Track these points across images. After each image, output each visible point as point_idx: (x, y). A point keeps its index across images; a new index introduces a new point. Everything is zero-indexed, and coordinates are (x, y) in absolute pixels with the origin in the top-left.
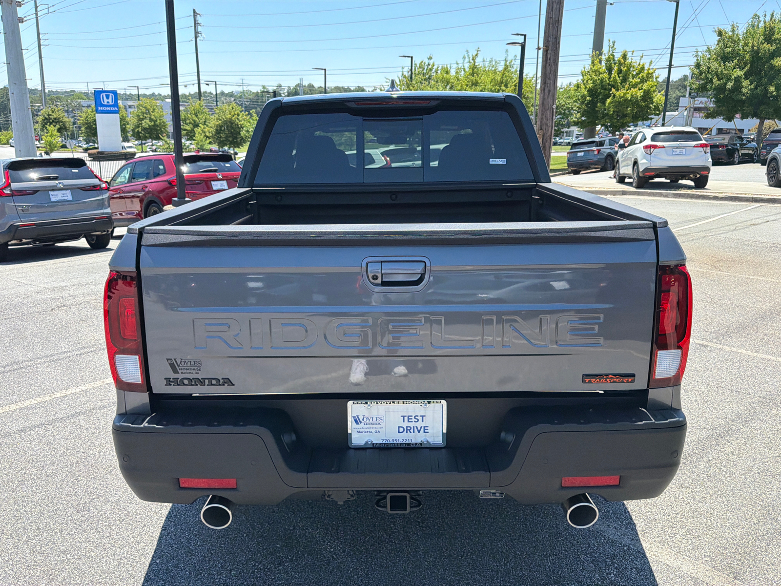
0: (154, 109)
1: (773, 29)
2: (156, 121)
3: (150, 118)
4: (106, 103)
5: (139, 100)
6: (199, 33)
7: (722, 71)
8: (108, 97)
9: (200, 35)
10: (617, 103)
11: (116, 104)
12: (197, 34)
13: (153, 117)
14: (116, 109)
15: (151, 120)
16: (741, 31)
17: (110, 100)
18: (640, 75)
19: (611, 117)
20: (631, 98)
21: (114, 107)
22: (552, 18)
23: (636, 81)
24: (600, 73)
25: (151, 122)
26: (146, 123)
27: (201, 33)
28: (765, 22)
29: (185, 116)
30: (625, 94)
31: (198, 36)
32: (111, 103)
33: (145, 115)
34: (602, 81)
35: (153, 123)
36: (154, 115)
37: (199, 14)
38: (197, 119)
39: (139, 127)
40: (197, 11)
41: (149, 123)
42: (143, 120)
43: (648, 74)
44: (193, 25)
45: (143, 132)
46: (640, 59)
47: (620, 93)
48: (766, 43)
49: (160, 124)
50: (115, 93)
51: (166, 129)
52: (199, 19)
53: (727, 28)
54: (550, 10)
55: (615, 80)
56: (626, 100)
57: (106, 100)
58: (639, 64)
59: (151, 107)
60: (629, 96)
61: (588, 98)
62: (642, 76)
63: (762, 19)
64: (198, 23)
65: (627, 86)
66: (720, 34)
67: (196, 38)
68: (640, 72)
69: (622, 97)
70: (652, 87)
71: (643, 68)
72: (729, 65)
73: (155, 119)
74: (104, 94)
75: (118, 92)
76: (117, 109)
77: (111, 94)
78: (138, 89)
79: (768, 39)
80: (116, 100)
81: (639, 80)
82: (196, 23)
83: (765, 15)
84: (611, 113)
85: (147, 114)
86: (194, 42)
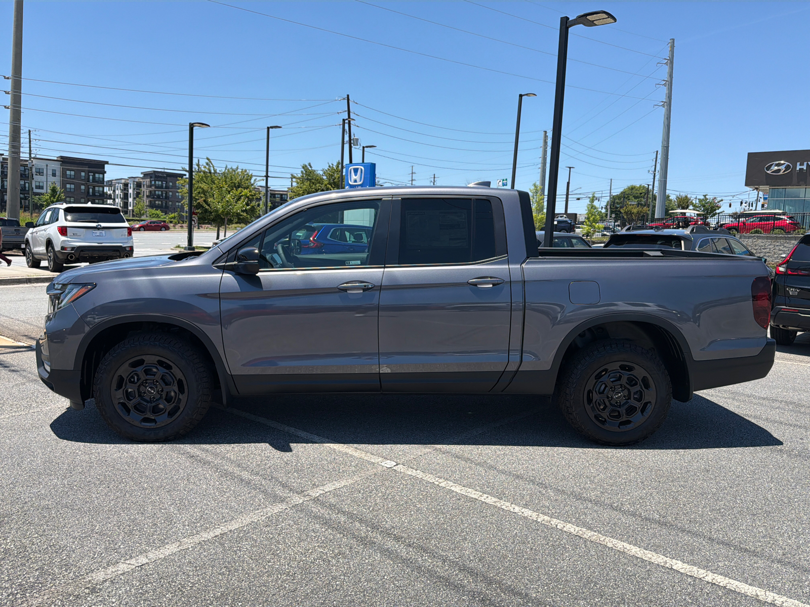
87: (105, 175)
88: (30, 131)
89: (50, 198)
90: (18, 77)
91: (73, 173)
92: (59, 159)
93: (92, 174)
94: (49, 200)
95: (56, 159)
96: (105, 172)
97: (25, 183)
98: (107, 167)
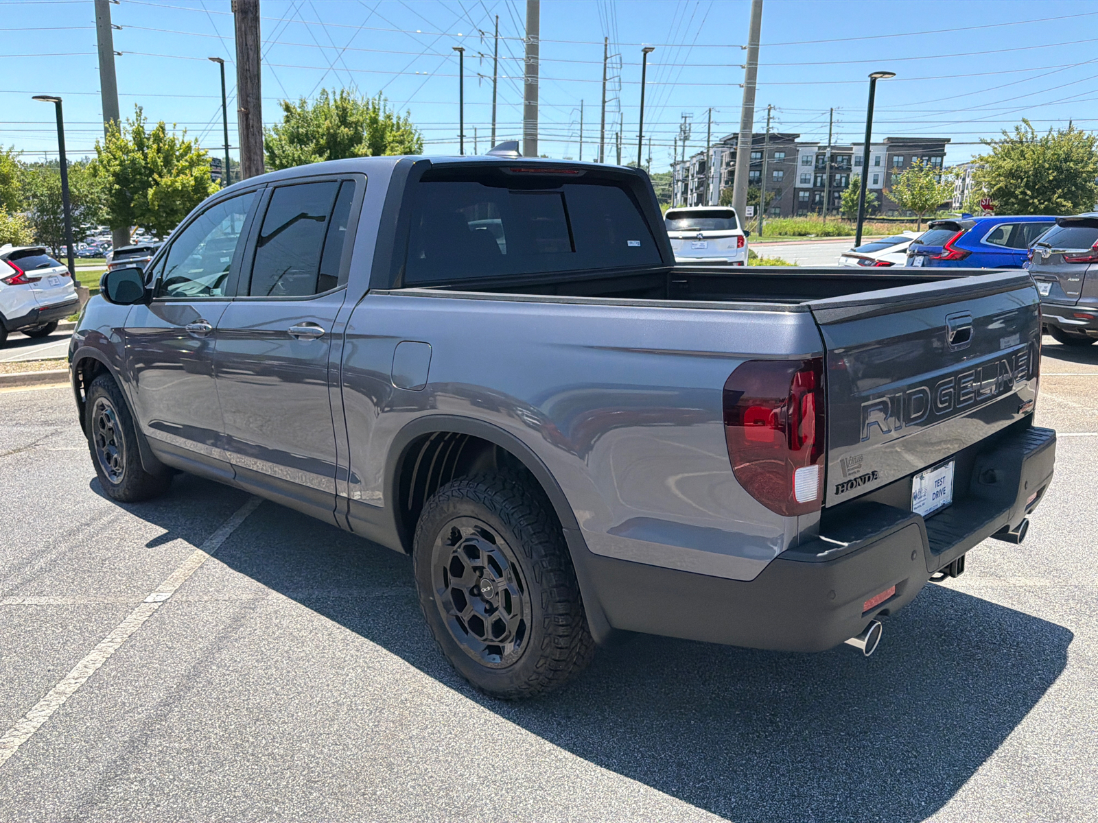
1: (345, 110)
7: (299, 157)
10: (163, 195)
16: (310, 107)
18: (187, 157)
19: (156, 214)
20: (182, 188)
22: (249, 70)
23: (184, 164)
24: (129, 151)
28: (335, 101)
30: (173, 182)
34: (133, 161)
43: (199, 156)
46: (184, 136)
47: (166, 181)
48: (343, 126)
53: (295, 103)
54: (245, 60)
55: (154, 163)
56: (176, 190)
58: (183, 142)
60: (178, 185)
61: (117, 186)
62: (191, 159)
63: (331, 97)
65: (174, 172)
66: (287, 108)
68: (185, 153)
69: (170, 186)
70: (204, 174)
71: (189, 148)
72: (306, 149)
79: (343, 121)
81: (187, 164)
83: (335, 93)
84: (157, 208)
87: (944, 157)
88: (832, 110)
89: (850, 195)
90: (754, 45)
91: (901, 159)
92: (886, 141)
93: (927, 158)
94: (848, 199)
95: (882, 142)
96: (945, 154)
97: (841, 177)
98: (947, 148)
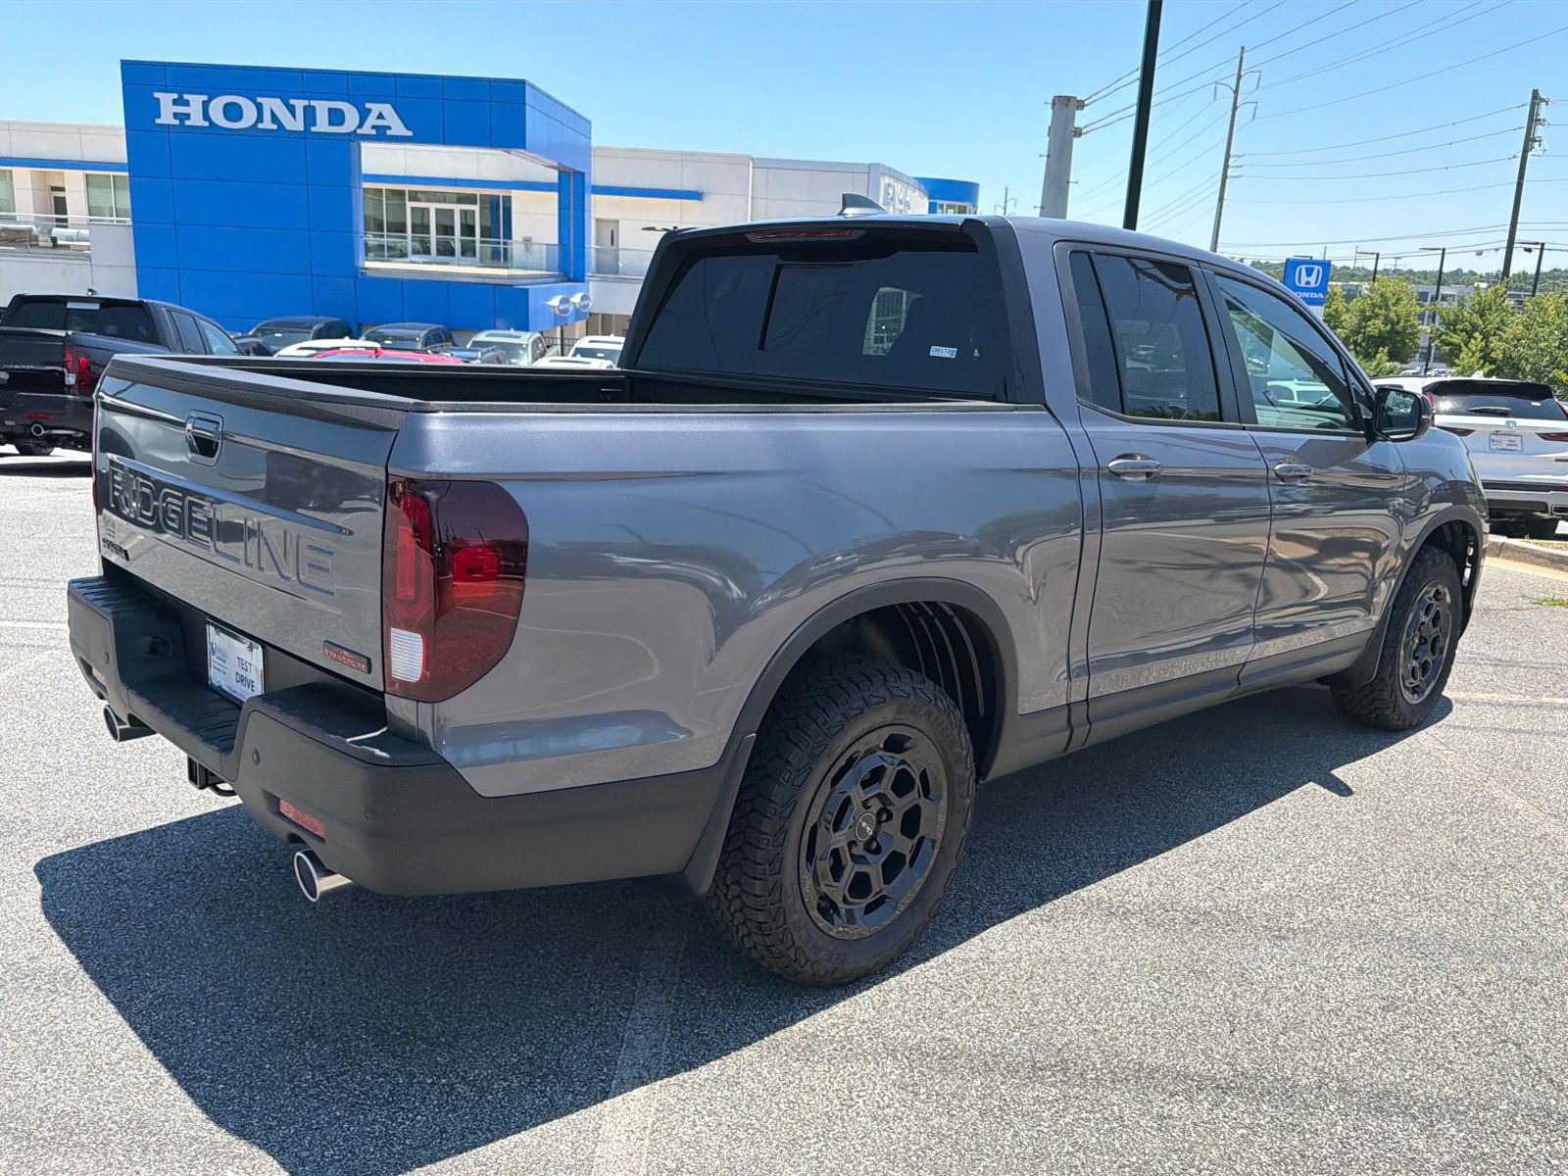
0: (1398, 300)
2: (1398, 323)
3: (1386, 316)
4: (1303, 285)
5: (1374, 280)
6: (1535, 141)
8: (1309, 273)
9: (1537, 144)
11: (1322, 288)
12: (1530, 141)
13: (1392, 315)
14: (1321, 295)
15: (1387, 320)
17: (1313, 280)
21: (1318, 293)
25: (1387, 325)
26: (1376, 326)
27: (1539, 141)
29: (1457, 316)
31: (1532, 147)
32: (1313, 285)
33: (1377, 310)
35: (1388, 327)
36: (1396, 312)
37: (1545, 101)
38: (1481, 322)
39: (1358, 333)
40: (1542, 94)
41: (1382, 327)
42: (1370, 320)
44: (1525, 124)
45: (1364, 344)
49: (1405, 328)
50: (1326, 265)
51: (1416, 340)
52: (1543, 111)
57: (1304, 278)
59: (1394, 295)
64: (1539, 120)
67: (1525, 151)
73: (1396, 319)
74: (1304, 267)
75: (1332, 263)
76: (1322, 297)
77: (1316, 267)
78: (1377, 259)
80: (1326, 278)
82: (1533, 120)
85: (1380, 308)
86: (1518, 160)
